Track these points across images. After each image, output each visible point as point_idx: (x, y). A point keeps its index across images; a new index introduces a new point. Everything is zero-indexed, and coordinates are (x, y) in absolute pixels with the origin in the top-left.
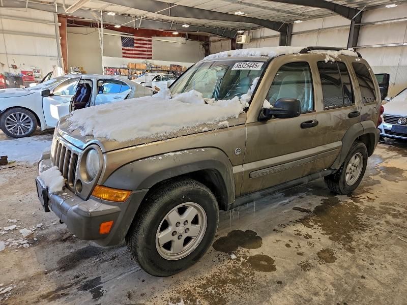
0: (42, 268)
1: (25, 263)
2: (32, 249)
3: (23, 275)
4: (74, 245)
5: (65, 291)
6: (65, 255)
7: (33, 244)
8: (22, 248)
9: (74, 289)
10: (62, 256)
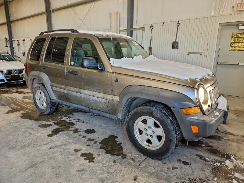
0: (229, 143)
1: (237, 149)
2: (230, 153)
3: (239, 145)
4: (208, 142)
5: (225, 132)
6: (216, 141)
7: (228, 155)
8: (235, 156)
9: (221, 131)
10: (217, 141)
